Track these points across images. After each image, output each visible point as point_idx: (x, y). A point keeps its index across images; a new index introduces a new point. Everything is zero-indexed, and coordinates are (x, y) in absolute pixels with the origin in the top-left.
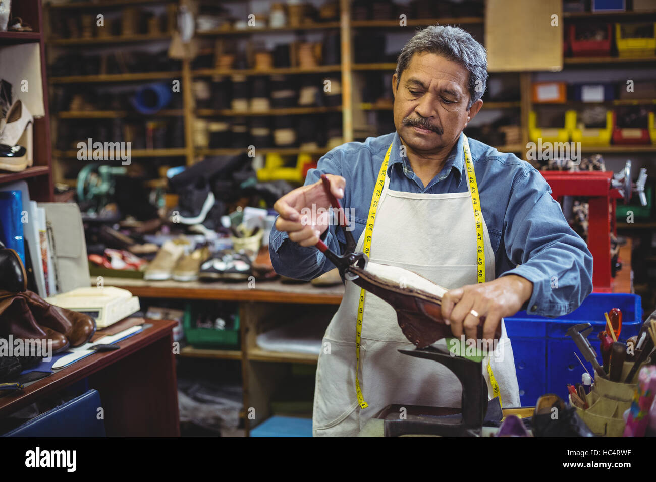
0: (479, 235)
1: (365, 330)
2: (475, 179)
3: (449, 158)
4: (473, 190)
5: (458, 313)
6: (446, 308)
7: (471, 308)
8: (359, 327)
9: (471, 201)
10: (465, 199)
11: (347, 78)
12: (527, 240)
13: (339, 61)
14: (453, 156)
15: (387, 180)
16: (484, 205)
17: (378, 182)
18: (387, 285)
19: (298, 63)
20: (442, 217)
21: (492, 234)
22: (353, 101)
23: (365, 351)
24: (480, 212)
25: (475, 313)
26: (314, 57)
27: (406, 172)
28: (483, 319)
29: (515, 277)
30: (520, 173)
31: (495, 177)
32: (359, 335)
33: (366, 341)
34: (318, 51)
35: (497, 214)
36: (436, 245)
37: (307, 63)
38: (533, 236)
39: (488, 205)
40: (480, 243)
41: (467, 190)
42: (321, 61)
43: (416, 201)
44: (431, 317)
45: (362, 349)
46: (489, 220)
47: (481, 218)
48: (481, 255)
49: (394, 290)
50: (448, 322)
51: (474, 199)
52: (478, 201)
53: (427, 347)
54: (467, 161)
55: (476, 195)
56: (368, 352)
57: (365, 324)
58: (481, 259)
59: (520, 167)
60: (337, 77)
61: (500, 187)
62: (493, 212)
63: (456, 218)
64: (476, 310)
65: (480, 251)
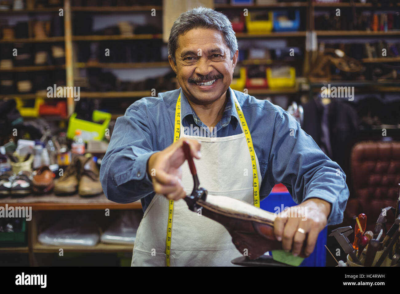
0: (254, 166)
1: (174, 243)
2: (246, 123)
3: (226, 108)
4: (246, 132)
5: (289, 231)
6: (279, 228)
7: (298, 228)
8: (168, 242)
9: (245, 140)
10: (241, 139)
11: (69, 46)
12: (300, 168)
13: (63, 34)
14: (229, 107)
15: (182, 129)
16: (256, 143)
17: (176, 130)
18: (230, 213)
19: (34, 36)
20: (228, 154)
21: (261, 164)
22: (74, 61)
23: (175, 259)
24: (253, 149)
25: (301, 230)
26: (45, 31)
27: (196, 121)
28: (307, 234)
29: (317, 200)
30: (278, 117)
31: (259, 120)
32: (169, 248)
33: (175, 251)
34: (48, 27)
35: (265, 149)
36: (226, 175)
37: (40, 36)
38: (304, 164)
39: (258, 143)
40: (255, 172)
41: (241, 132)
42: (50, 34)
43: (209, 143)
44: (265, 236)
45: (172, 258)
46: (259, 154)
47: (254, 153)
48: (256, 180)
49: (235, 216)
50: (280, 239)
51: (248, 139)
52: (251, 140)
53: (258, 258)
54: (237, 109)
55: (249, 136)
56: (177, 259)
57: (174, 239)
58: (255, 183)
59: (277, 111)
60: (62, 45)
61: (265, 128)
62: (262, 147)
63: (238, 153)
64: (302, 228)
65: (255, 177)
